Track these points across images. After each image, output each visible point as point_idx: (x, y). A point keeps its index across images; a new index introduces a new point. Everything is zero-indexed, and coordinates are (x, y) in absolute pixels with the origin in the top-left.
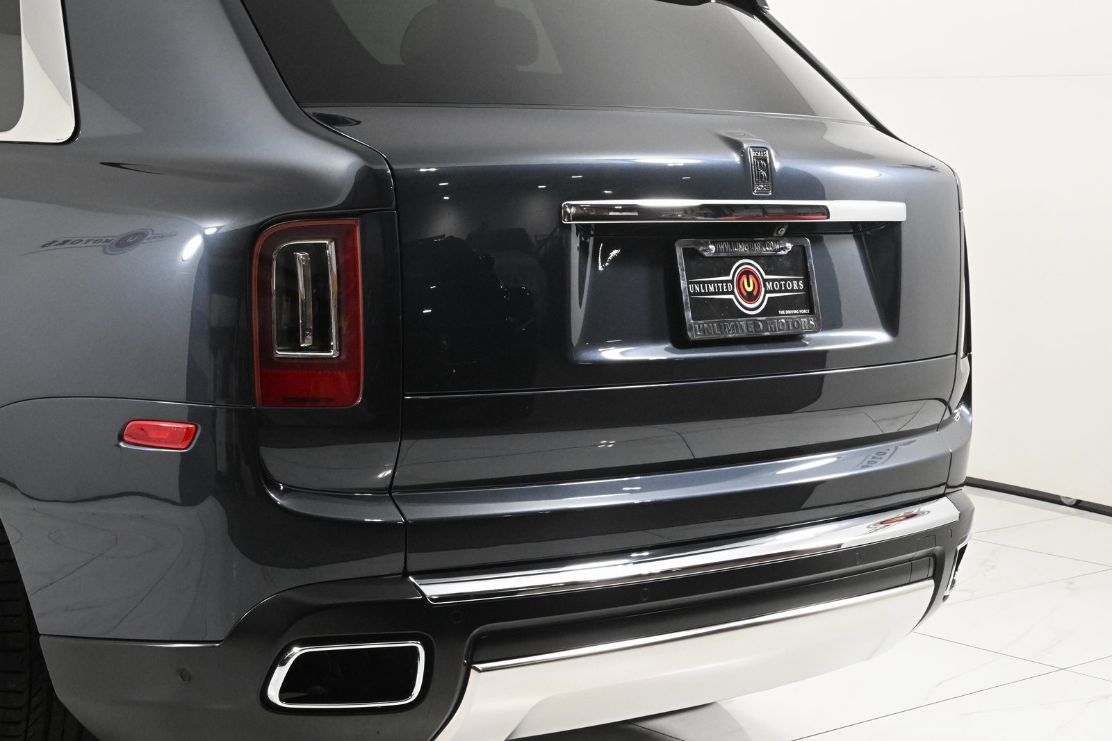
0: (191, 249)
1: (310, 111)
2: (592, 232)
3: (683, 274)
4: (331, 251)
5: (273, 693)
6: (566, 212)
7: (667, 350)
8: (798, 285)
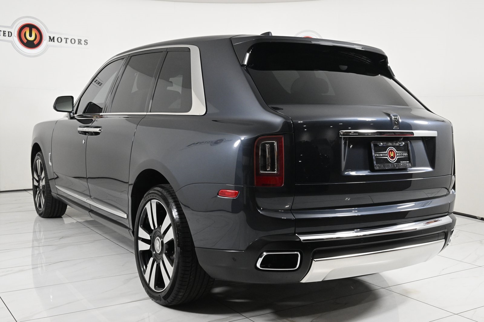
0: (237, 144)
1: (270, 106)
2: (348, 139)
3: (373, 151)
4: (275, 144)
5: (258, 265)
6: (340, 134)
7: (368, 172)
8: (406, 154)
